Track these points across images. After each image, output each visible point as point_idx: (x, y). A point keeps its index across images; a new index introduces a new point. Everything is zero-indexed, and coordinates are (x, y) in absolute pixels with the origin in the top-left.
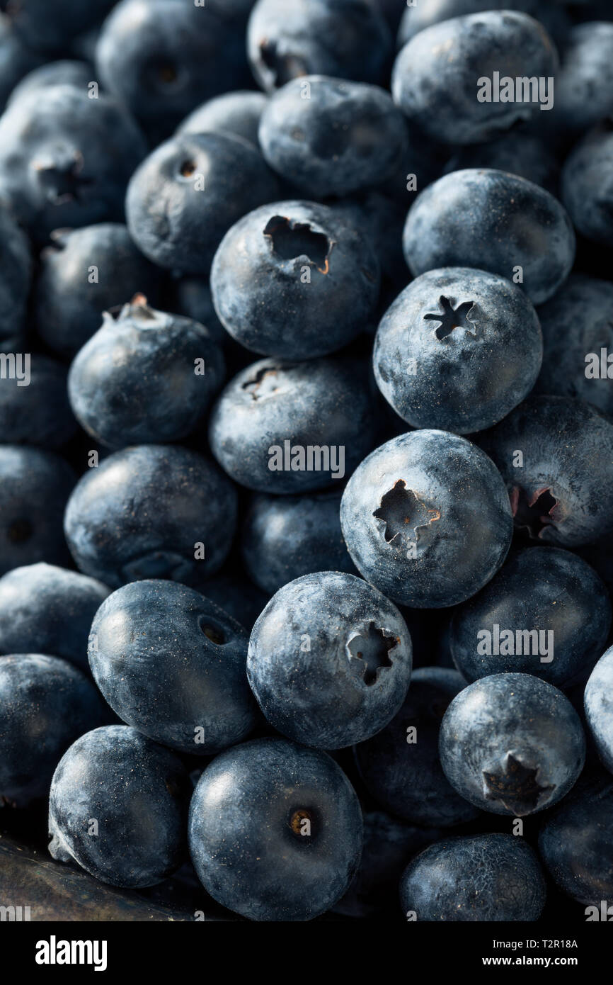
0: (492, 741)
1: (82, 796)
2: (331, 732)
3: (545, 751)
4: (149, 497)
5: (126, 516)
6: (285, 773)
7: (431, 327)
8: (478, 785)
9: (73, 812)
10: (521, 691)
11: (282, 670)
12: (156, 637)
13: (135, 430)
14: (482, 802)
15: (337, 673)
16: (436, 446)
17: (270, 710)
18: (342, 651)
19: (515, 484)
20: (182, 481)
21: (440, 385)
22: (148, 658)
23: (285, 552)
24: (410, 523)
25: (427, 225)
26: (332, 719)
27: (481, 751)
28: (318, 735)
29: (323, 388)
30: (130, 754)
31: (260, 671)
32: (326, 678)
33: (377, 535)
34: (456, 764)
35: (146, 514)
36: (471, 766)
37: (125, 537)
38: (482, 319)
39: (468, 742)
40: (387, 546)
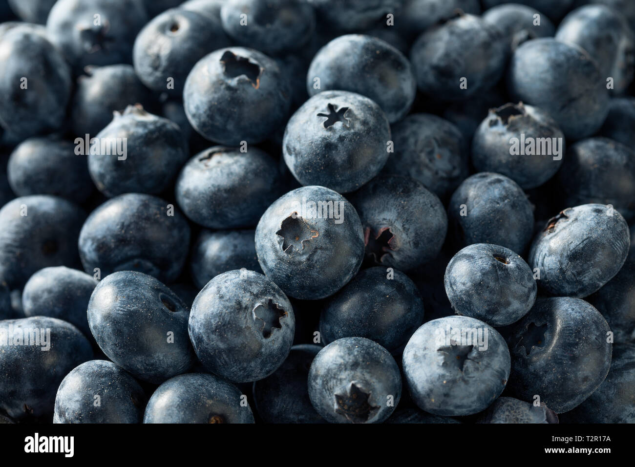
0: (342, 375)
1: (76, 397)
2: (239, 366)
3: (375, 384)
4: (134, 221)
5: (119, 233)
6: (208, 391)
7: (321, 121)
8: (331, 404)
9: (69, 407)
10: (363, 345)
11: (211, 323)
12: (132, 299)
13: (128, 183)
14: (333, 418)
15: (245, 327)
16: (319, 193)
17: (201, 351)
18: (250, 314)
19: (368, 225)
20: (156, 214)
21: (324, 156)
22: (126, 311)
23: (218, 263)
24: (299, 240)
25: (323, 66)
26: (241, 358)
27: (335, 381)
28: (231, 368)
29: (250, 160)
30: (109, 374)
31: (197, 324)
32: (238, 329)
33: (278, 246)
34: (318, 391)
35: (131, 232)
36: (327, 391)
37: (117, 247)
38: (353, 118)
39: (327, 375)
40: (283, 254)
